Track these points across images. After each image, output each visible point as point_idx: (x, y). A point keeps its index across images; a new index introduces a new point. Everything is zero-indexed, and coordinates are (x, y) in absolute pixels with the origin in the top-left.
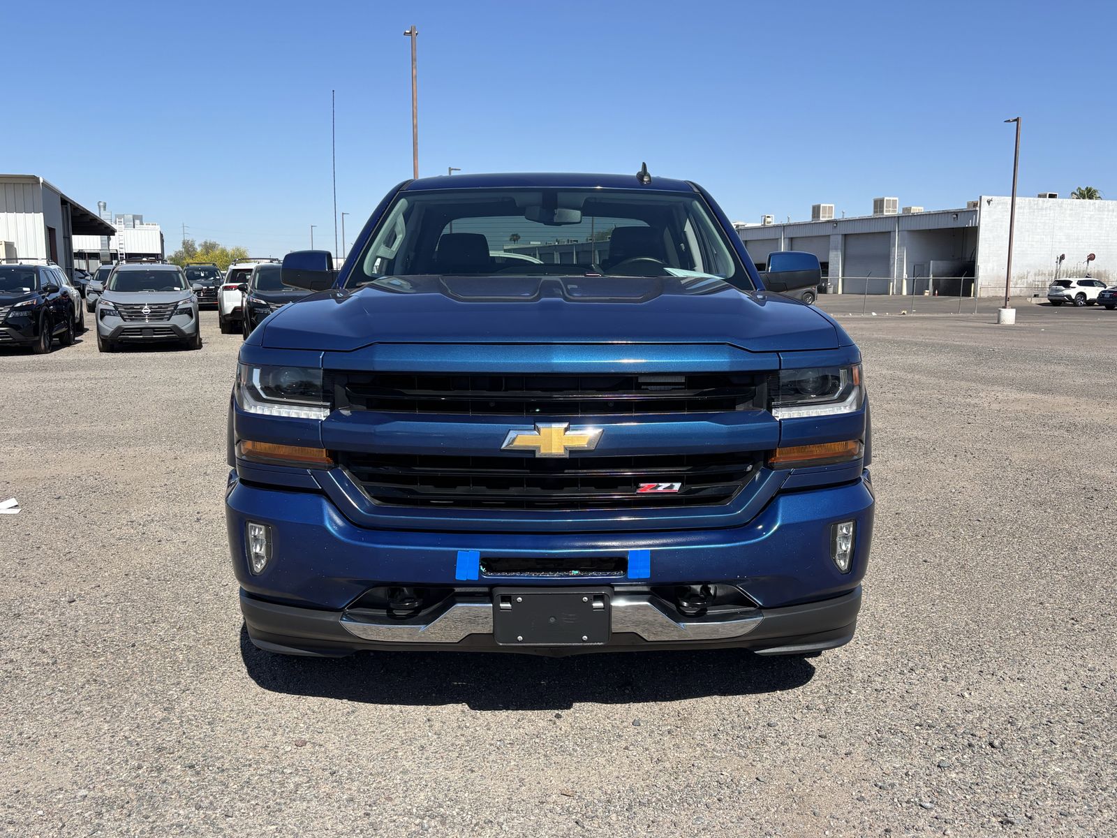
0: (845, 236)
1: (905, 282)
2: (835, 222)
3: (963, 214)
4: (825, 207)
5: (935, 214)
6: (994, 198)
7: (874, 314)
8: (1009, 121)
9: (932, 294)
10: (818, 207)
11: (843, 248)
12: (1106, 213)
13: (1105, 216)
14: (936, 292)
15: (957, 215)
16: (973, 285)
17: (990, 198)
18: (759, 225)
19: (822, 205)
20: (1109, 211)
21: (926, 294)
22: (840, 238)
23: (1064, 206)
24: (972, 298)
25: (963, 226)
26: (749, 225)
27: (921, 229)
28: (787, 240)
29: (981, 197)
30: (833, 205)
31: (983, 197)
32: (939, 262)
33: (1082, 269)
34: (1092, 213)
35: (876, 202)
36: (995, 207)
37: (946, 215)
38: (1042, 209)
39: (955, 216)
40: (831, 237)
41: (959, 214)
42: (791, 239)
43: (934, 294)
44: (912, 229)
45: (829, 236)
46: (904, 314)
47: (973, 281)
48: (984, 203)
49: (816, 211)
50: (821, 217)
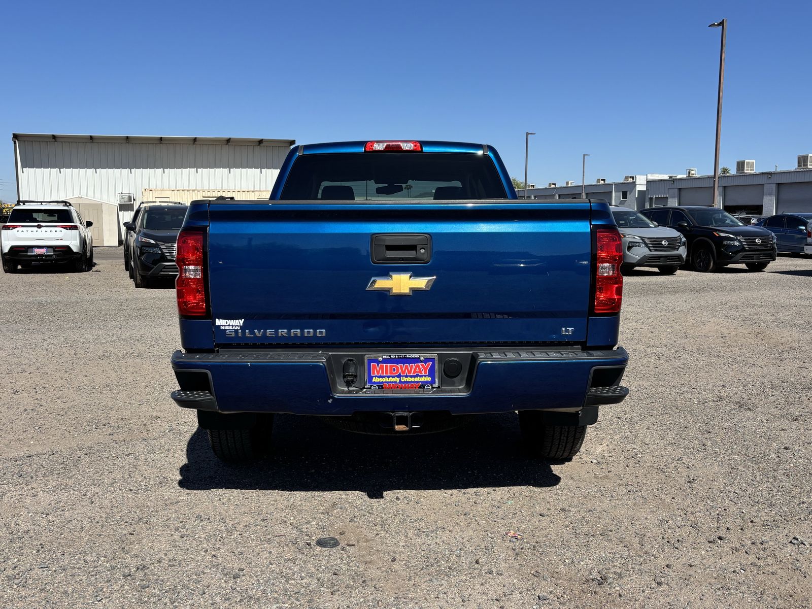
0: (779, 185)
2: (770, 174)
4: (749, 162)
10: (743, 163)
11: (777, 194)
18: (685, 176)
19: (746, 161)
22: (774, 187)
26: (679, 177)
28: (721, 189)
30: (754, 161)
35: (800, 158)
40: (765, 185)
42: (725, 187)
45: (764, 184)
49: (740, 166)
50: (747, 170)
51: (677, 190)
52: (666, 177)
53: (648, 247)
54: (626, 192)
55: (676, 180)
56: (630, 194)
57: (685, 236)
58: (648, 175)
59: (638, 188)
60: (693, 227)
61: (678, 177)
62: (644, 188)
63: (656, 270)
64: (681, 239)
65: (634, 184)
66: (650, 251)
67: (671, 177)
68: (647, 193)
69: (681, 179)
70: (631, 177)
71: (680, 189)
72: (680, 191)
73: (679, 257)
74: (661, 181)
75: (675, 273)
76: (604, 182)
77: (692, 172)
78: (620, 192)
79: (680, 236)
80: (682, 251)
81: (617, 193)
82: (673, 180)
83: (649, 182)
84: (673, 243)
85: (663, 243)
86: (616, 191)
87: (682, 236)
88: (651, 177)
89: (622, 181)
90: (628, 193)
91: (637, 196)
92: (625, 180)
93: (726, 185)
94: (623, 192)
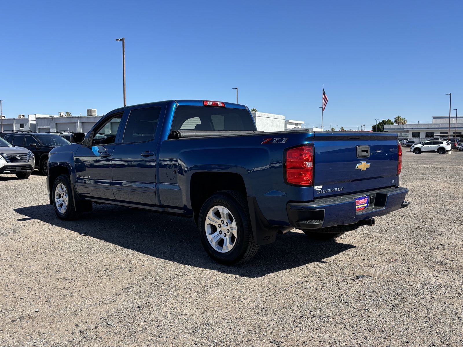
18: (58, 116)
19: (92, 109)
28: (81, 124)
30: (96, 109)
42: (83, 123)
49: (89, 111)
50: (93, 114)
51: (55, 124)
52: (48, 116)
53: (6, 160)
54: (23, 124)
55: (54, 118)
56: (25, 125)
57: (33, 152)
58: (36, 115)
59: (31, 122)
60: (40, 146)
61: (54, 117)
62: (34, 122)
63: (14, 176)
64: (30, 154)
65: (28, 120)
66: (8, 163)
67: (50, 116)
68: (36, 125)
69: (57, 118)
70: (22, 115)
71: (57, 123)
72: (57, 124)
73: (30, 167)
74: (45, 118)
75: (28, 178)
76: (5, 118)
77: (62, 114)
78: (18, 124)
79: (29, 152)
80: (32, 162)
81: (17, 125)
82: (53, 118)
83: (37, 119)
84: (24, 157)
85: (17, 157)
86: (16, 124)
87: (31, 152)
88: (39, 116)
89: (17, 118)
90: (24, 125)
91: (30, 127)
92: (18, 117)
93: (83, 122)
94: (20, 124)
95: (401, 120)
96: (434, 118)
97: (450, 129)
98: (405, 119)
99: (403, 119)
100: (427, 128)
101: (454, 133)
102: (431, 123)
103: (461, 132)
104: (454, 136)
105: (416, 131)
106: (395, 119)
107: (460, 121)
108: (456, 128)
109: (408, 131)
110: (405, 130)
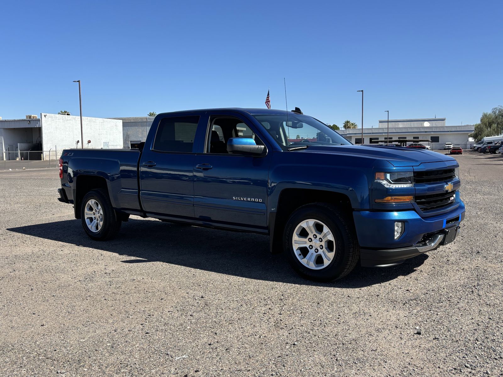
1: (4, 154)
3: (33, 121)
5: (18, 121)
6: (47, 114)
7: (10, 170)
8: (75, 81)
9: (20, 159)
12: (92, 123)
13: (92, 124)
14: (23, 158)
15: (30, 122)
16: (42, 154)
17: (45, 114)
20: (93, 122)
21: (17, 160)
23: (76, 119)
24: (42, 160)
25: (34, 127)
27: (11, 128)
29: (41, 114)
31: (42, 114)
32: (22, 144)
33: (86, 147)
34: (87, 123)
36: (48, 119)
37: (24, 121)
38: (68, 120)
39: (29, 122)
41: (31, 121)
43: (22, 159)
44: (6, 128)
46: (24, 169)
47: (42, 153)
48: (43, 117)
95: (350, 125)
96: (380, 122)
97: (363, 135)
98: (355, 124)
99: (353, 124)
100: (370, 133)
101: (385, 138)
102: (378, 127)
103: (406, 137)
104: (386, 142)
105: (359, 137)
106: (344, 125)
107: (406, 125)
108: (388, 133)
109: (351, 137)
110: (348, 135)
